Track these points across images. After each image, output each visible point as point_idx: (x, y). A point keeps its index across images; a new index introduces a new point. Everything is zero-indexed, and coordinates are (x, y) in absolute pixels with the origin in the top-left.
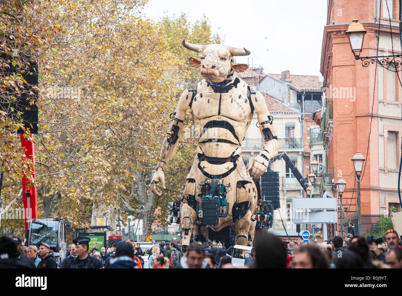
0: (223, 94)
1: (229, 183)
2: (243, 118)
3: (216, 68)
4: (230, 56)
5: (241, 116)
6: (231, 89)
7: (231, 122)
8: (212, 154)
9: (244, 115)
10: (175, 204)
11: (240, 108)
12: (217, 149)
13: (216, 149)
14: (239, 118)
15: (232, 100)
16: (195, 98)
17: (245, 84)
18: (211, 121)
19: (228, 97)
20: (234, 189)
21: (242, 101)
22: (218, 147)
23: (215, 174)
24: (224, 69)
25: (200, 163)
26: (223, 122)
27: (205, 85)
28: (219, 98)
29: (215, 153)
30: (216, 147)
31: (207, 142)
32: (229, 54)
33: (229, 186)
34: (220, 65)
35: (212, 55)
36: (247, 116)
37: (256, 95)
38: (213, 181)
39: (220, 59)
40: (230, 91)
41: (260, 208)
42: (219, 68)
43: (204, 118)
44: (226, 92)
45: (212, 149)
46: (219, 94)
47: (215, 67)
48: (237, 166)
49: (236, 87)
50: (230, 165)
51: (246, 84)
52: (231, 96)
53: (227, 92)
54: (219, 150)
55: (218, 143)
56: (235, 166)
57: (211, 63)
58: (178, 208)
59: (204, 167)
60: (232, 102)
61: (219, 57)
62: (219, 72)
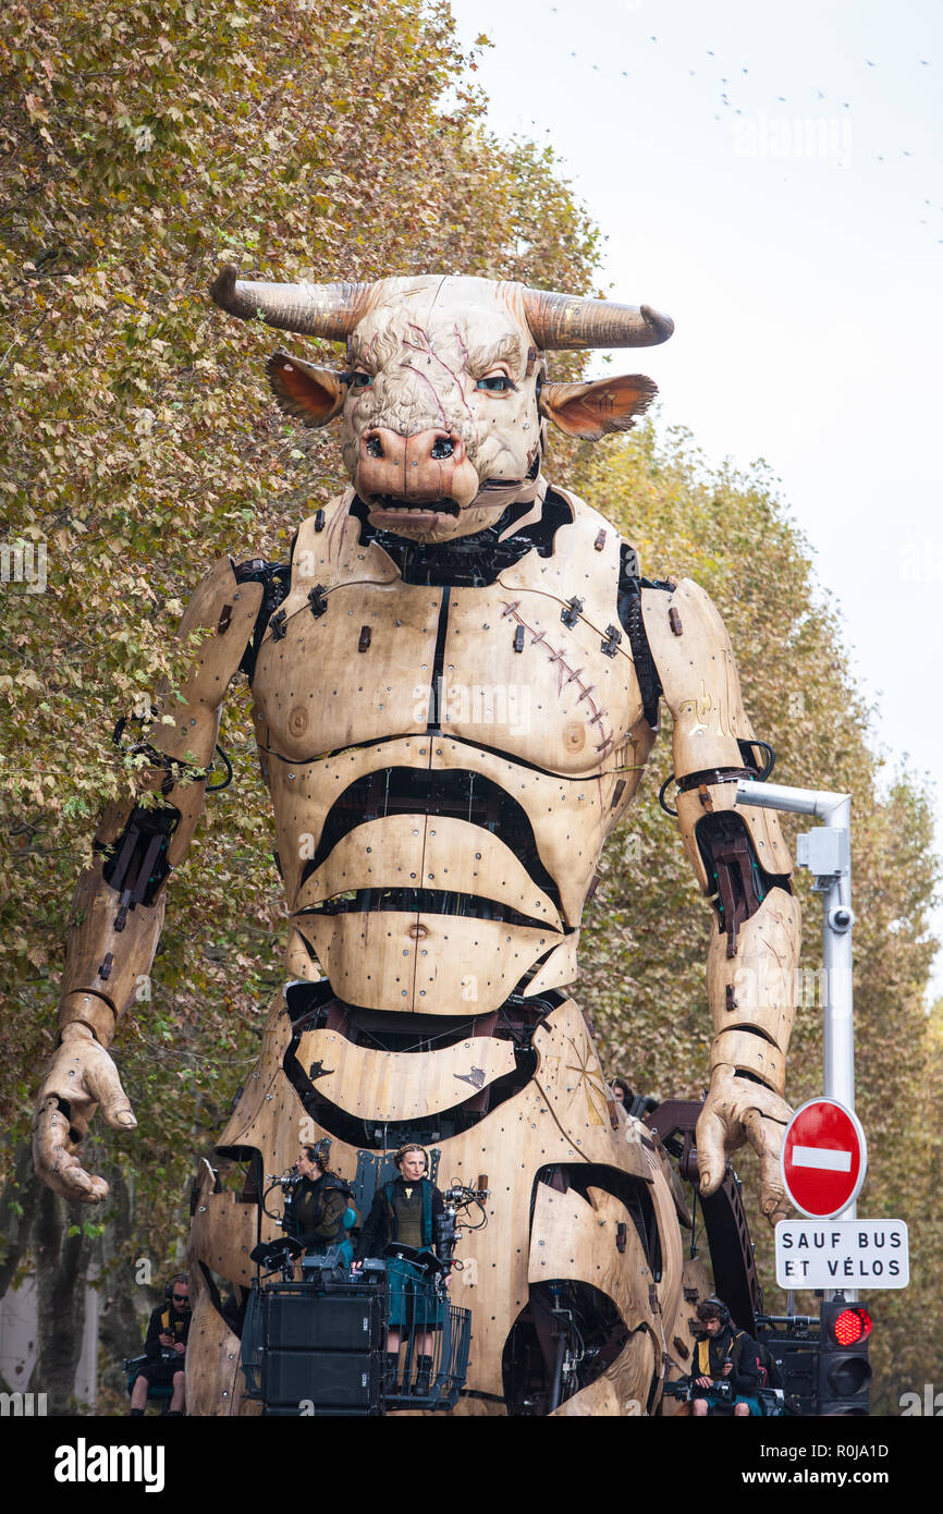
0: (459, 594)
1: (483, 1180)
2: (589, 752)
3: (458, 452)
4: (532, 357)
5: (575, 740)
6: (515, 560)
7: (510, 778)
8: (379, 994)
9: (593, 736)
10: (165, 1318)
11: (574, 690)
12: (415, 955)
13: (410, 959)
14: (559, 754)
15: (519, 632)
16: (279, 620)
17: (603, 534)
18: (381, 773)
19: (493, 615)
20: (515, 1220)
21: (580, 644)
22: (424, 944)
23: (389, 1114)
24: (505, 448)
25: (295, 1044)
26: (460, 776)
27: (343, 531)
28: (432, 621)
29: (405, 984)
30: (408, 942)
31: (353, 907)
32: (526, 343)
33: (479, 1194)
34: (481, 427)
35: (418, 360)
36: (615, 738)
37: (678, 600)
38: (370, 1157)
39: (472, 383)
40: (507, 576)
41: (713, 1356)
42: (474, 446)
43: (335, 753)
44: (481, 584)
45: (381, 960)
46: (436, 593)
47: (453, 442)
48: (543, 1064)
49: (547, 552)
50: (493, 1056)
51: (611, 532)
52: (511, 609)
53: (490, 579)
54: (426, 966)
55: (426, 918)
56: (527, 1064)
57: (423, 422)
58: (179, 1346)
59: (317, 1070)
60: (517, 647)
61: (471, 372)
62: (480, 471)
